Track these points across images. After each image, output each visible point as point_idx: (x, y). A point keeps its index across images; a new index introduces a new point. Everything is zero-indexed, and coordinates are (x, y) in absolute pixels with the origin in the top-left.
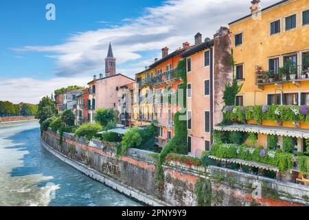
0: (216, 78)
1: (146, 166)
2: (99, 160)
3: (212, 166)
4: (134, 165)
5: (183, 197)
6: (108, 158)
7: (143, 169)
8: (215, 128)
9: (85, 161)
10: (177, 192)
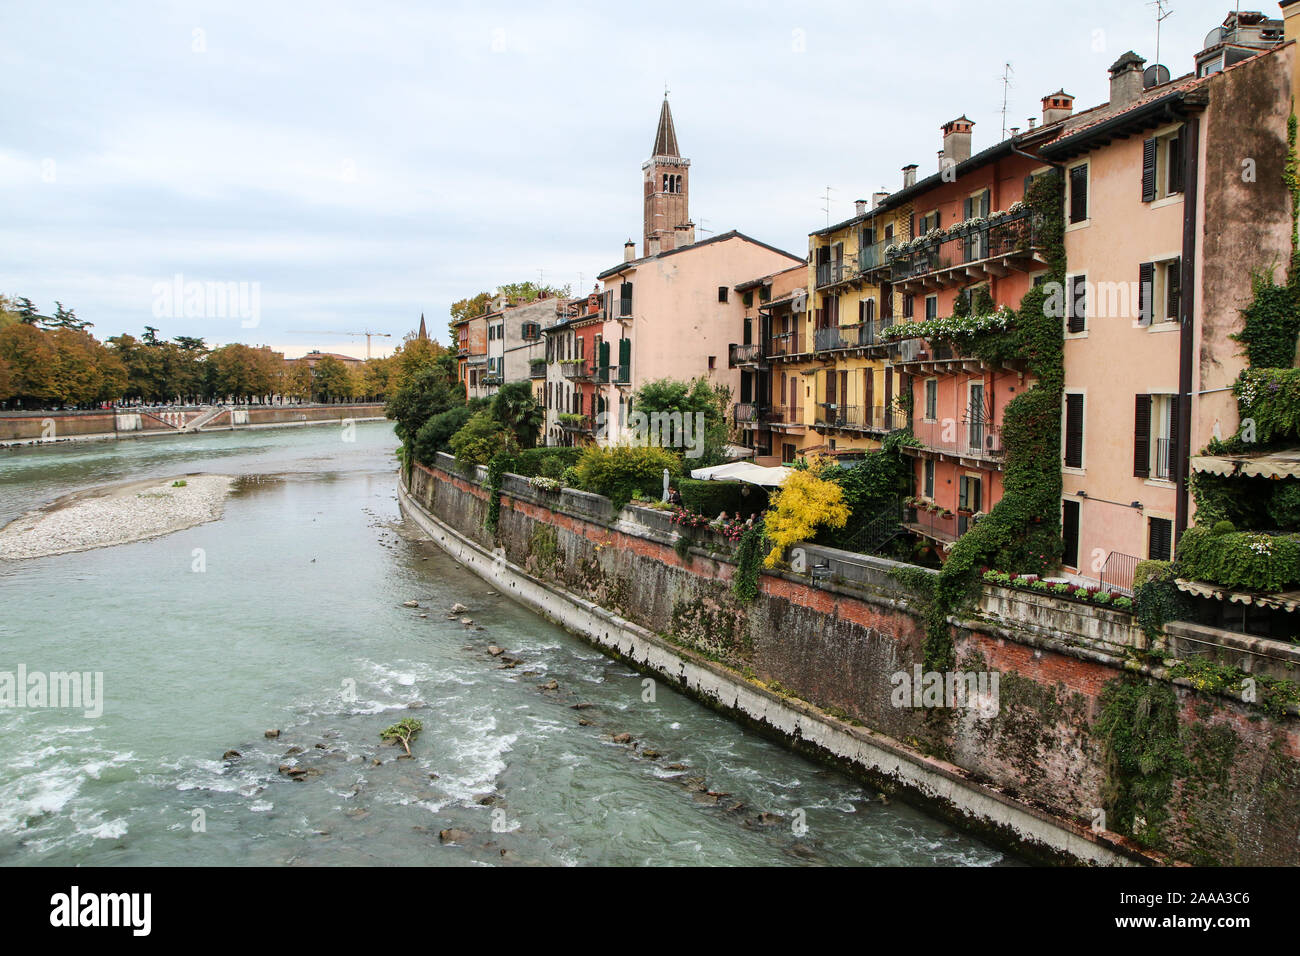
0: (1211, 250)
1: (872, 621)
2: (661, 589)
3: (1180, 626)
4: (815, 615)
5: (1041, 749)
6: (701, 581)
7: (859, 631)
8: (1199, 464)
9: (600, 592)
10: (1009, 727)
